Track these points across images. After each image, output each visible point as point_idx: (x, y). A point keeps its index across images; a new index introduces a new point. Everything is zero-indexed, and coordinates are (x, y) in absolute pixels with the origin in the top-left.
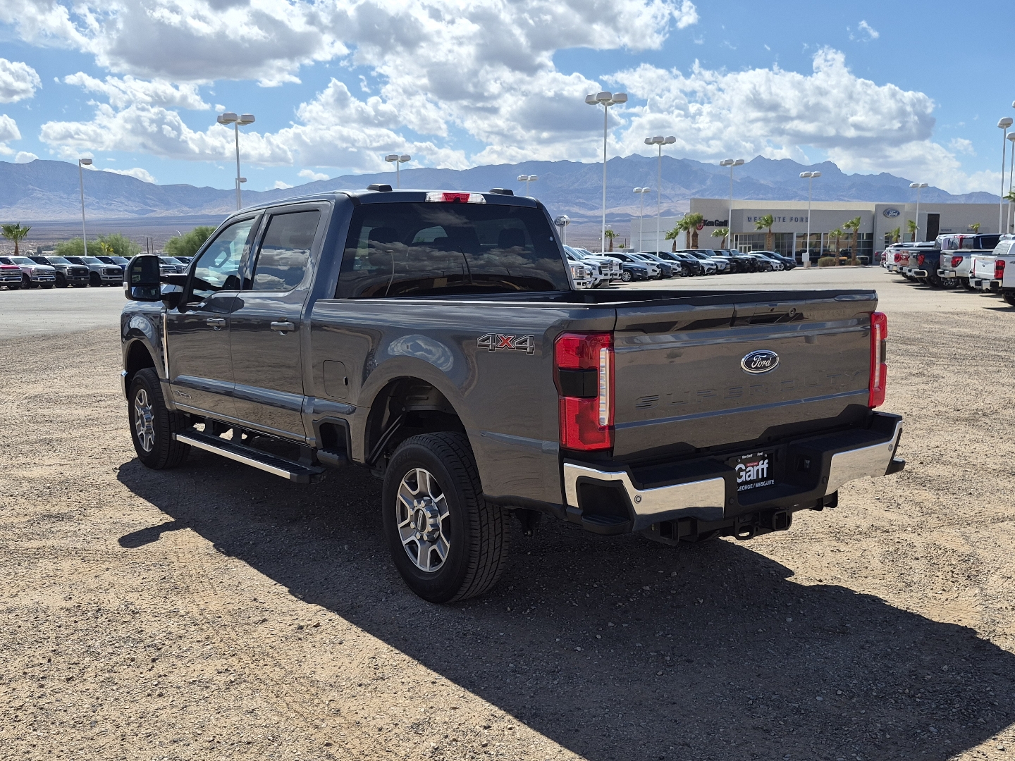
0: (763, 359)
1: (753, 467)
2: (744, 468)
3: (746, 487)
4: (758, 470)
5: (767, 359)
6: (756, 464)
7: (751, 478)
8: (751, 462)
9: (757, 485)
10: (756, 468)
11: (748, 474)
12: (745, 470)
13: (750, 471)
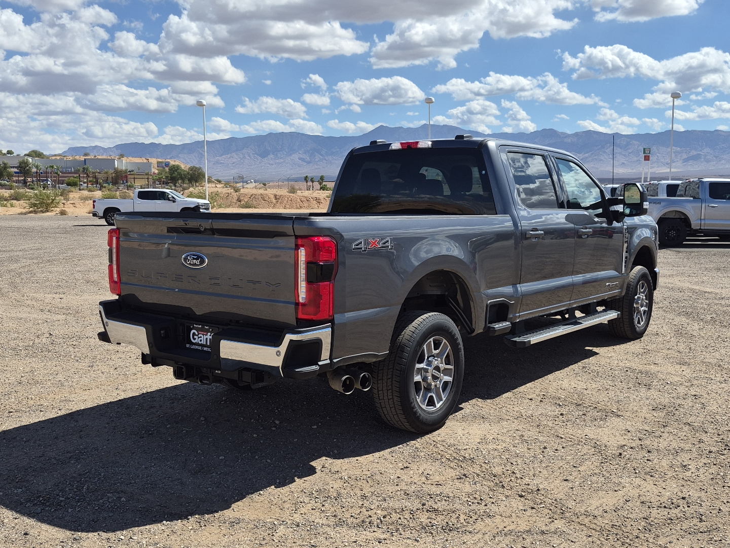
0: (194, 259)
1: (203, 335)
2: (197, 334)
3: (197, 347)
4: (207, 339)
5: (197, 259)
6: (205, 333)
7: (202, 342)
8: (202, 332)
9: (205, 349)
10: (205, 337)
11: (200, 339)
12: (197, 335)
13: (201, 337)
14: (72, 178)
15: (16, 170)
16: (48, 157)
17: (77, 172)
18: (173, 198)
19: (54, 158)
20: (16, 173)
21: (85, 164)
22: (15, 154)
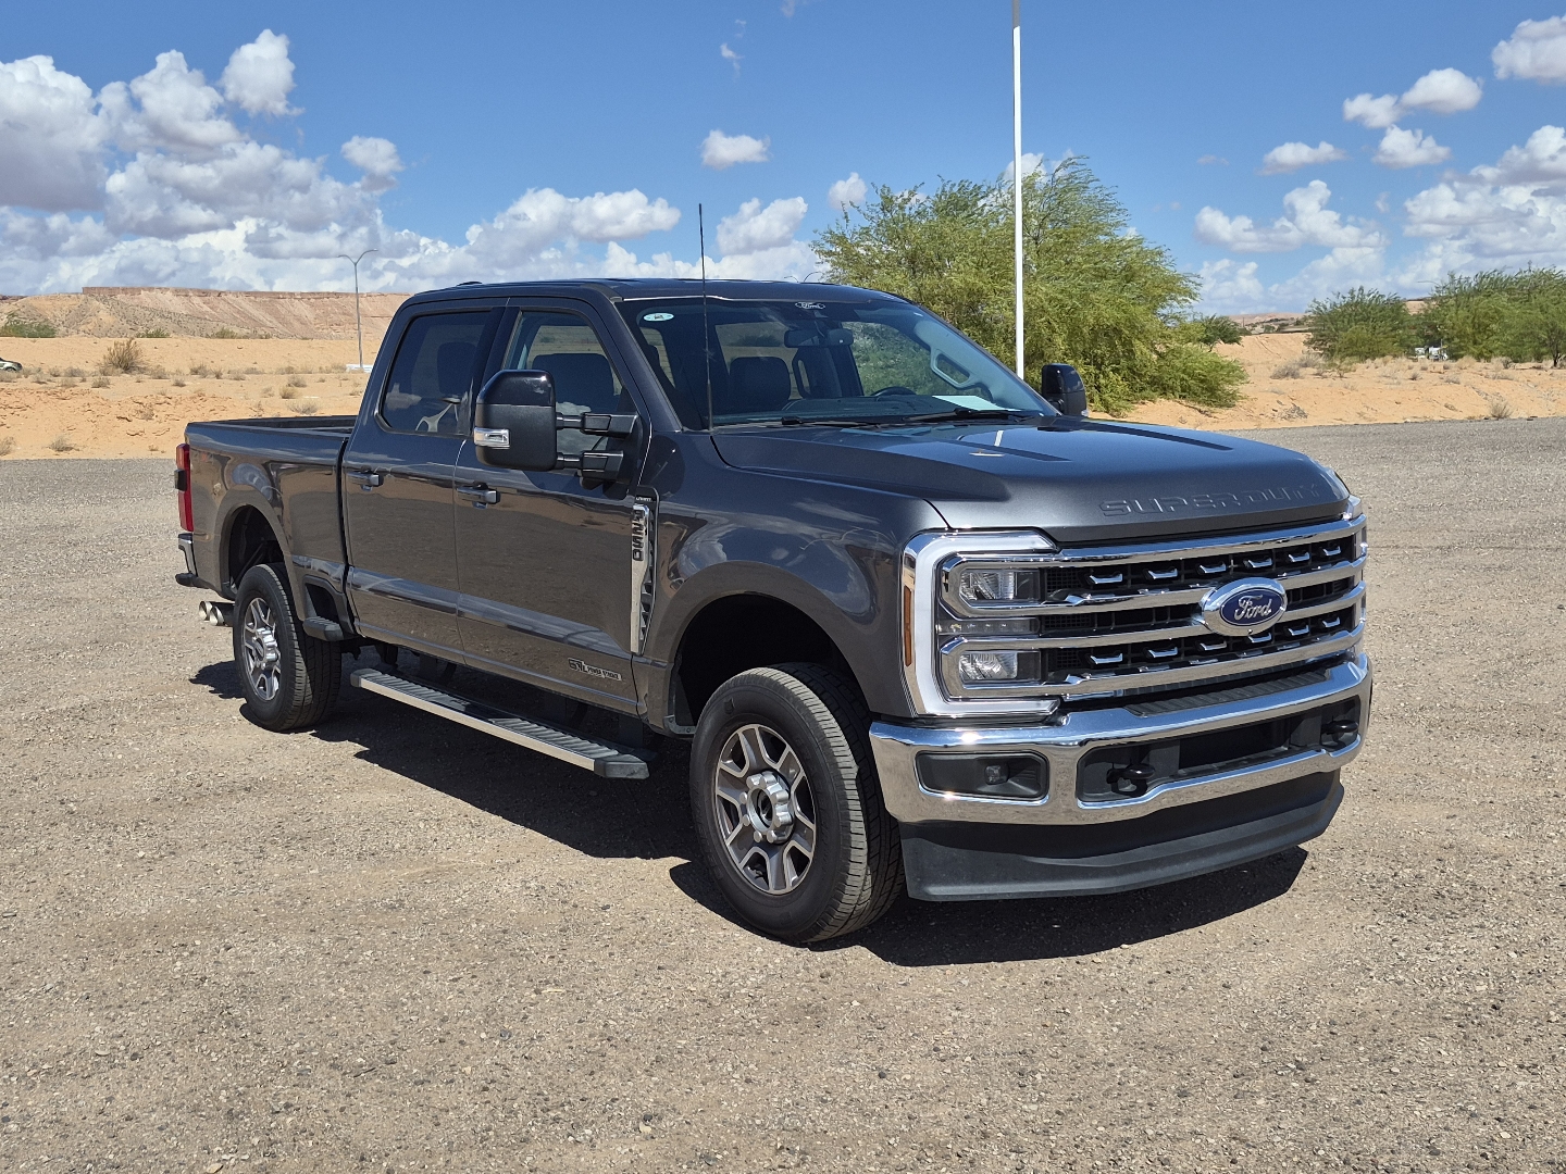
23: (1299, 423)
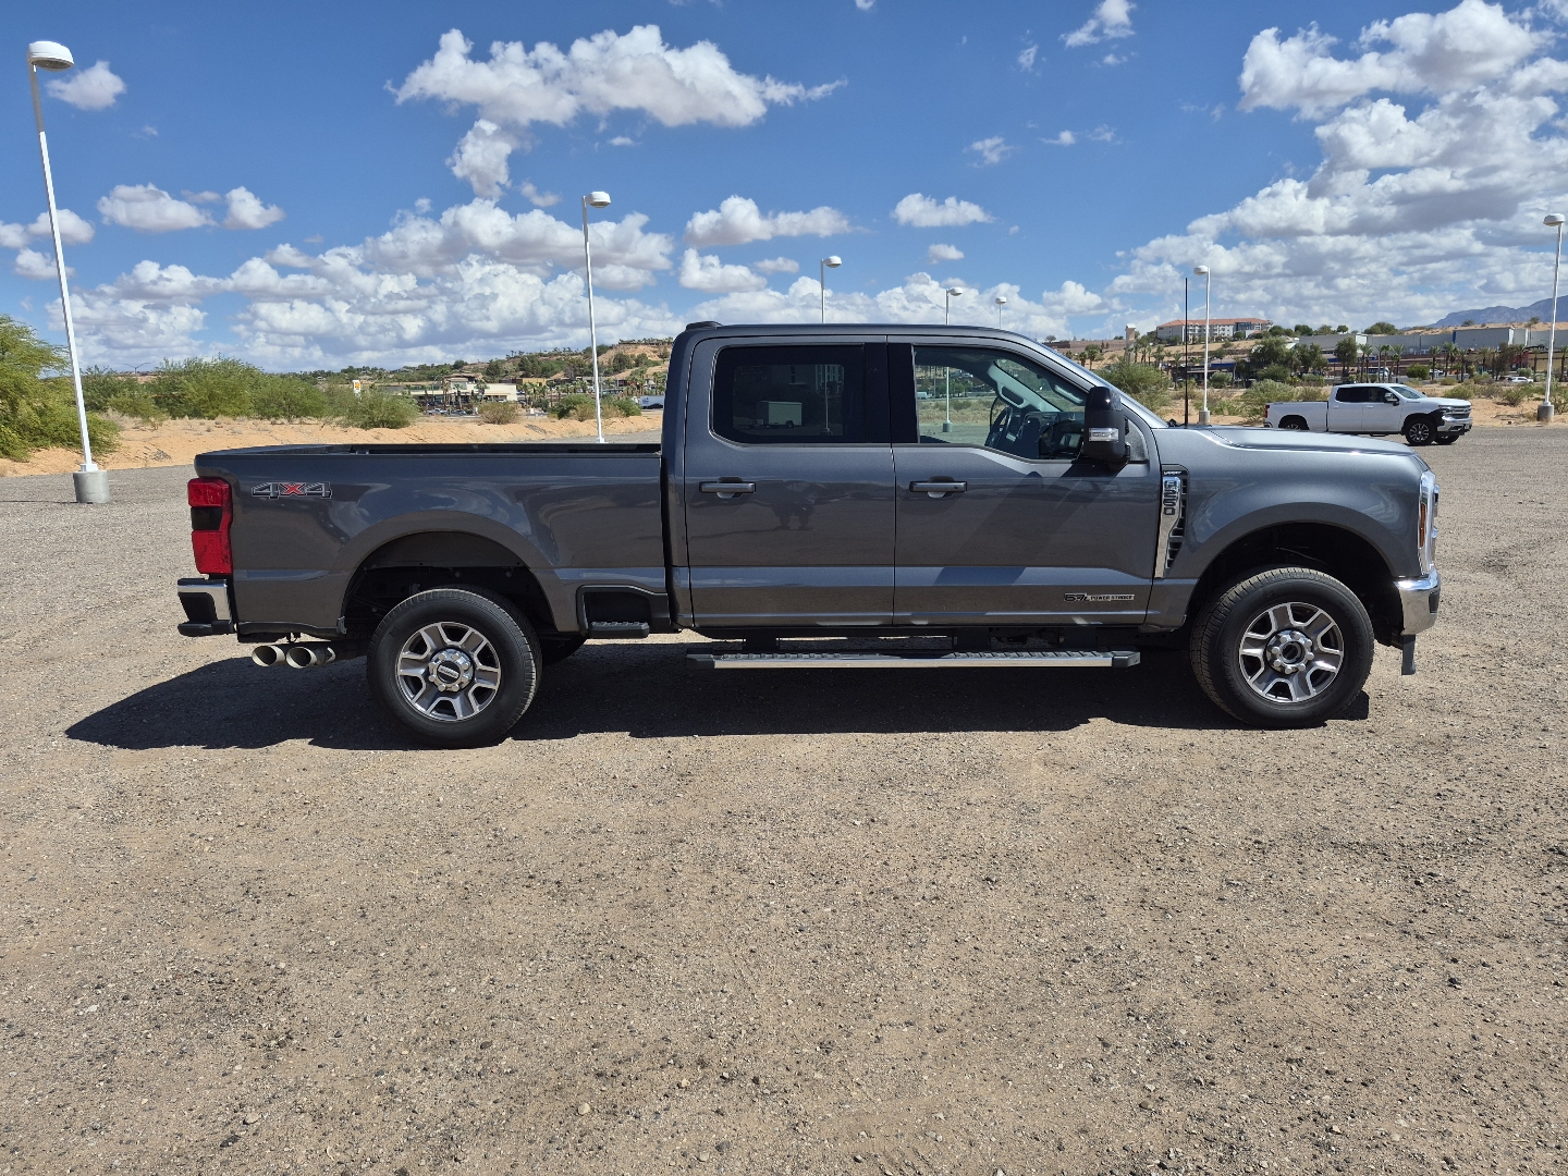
14: (1418, 365)
15: (1332, 356)
16: (1401, 332)
17: (1432, 353)
18: (1396, 397)
19: (1410, 333)
20: (1331, 360)
21: (1454, 340)
22: (1350, 331)
23: (166, 463)
